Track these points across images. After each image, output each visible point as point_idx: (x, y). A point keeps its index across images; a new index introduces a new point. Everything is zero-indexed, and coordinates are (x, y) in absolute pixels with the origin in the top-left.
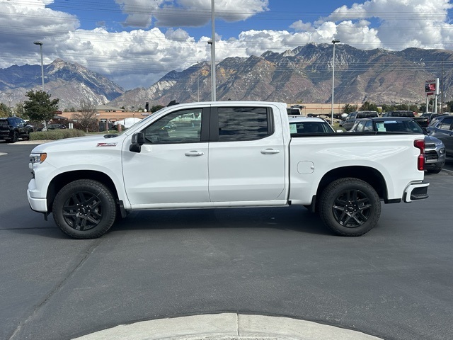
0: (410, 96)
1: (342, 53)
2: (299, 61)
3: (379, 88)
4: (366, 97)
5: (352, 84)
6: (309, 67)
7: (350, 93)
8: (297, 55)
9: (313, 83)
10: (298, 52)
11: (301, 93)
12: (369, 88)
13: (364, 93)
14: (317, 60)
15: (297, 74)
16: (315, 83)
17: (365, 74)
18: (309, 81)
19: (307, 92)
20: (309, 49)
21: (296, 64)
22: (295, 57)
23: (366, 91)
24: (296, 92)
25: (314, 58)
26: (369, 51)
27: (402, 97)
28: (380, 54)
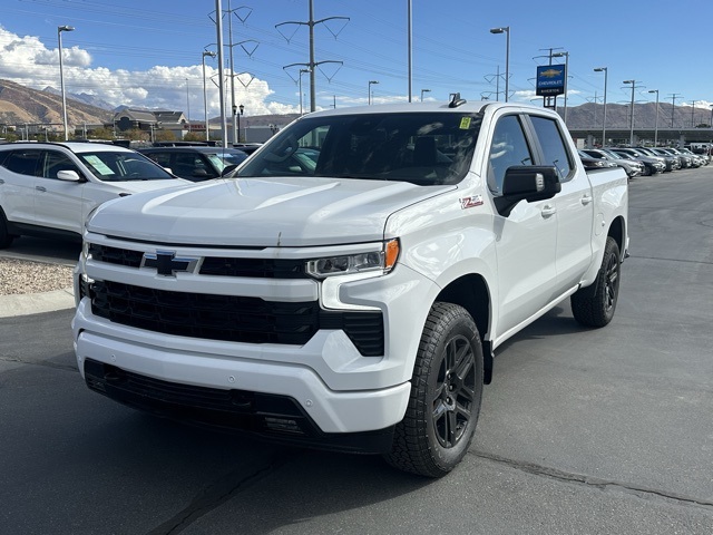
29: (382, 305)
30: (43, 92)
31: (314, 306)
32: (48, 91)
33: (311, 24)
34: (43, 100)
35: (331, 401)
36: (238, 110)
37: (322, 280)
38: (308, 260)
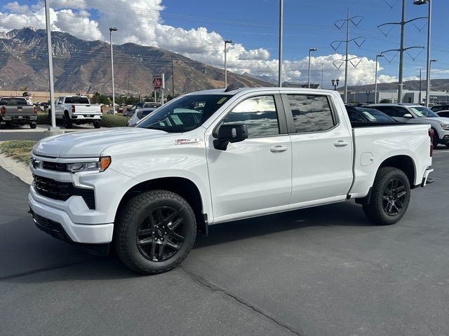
0: (132, 89)
1: (63, 41)
2: (16, 44)
3: (103, 80)
4: (90, 88)
5: (75, 74)
6: (28, 52)
7: (74, 83)
8: (14, 38)
9: (34, 69)
10: (14, 36)
11: (21, 80)
12: (93, 78)
13: (89, 84)
14: (36, 45)
15: (15, 58)
16: (37, 70)
17: (88, 65)
18: (29, 67)
19: (28, 79)
20: (27, 34)
21: (13, 48)
22: (11, 40)
23: (90, 81)
24: (15, 78)
25: (32, 44)
26: (90, 42)
27: (124, 89)
28: (101, 46)
29: (93, 186)
30: (242, 76)
31: (70, 185)
32: (245, 75)
33: (403, 23)
34: (242, 80)
35: (73, 227)
36: (335, 83)
37: (74, 173)
38: (69, 164)
